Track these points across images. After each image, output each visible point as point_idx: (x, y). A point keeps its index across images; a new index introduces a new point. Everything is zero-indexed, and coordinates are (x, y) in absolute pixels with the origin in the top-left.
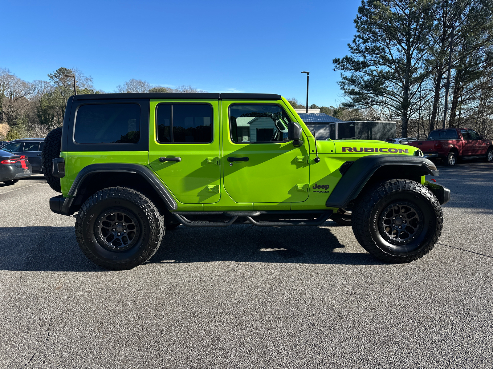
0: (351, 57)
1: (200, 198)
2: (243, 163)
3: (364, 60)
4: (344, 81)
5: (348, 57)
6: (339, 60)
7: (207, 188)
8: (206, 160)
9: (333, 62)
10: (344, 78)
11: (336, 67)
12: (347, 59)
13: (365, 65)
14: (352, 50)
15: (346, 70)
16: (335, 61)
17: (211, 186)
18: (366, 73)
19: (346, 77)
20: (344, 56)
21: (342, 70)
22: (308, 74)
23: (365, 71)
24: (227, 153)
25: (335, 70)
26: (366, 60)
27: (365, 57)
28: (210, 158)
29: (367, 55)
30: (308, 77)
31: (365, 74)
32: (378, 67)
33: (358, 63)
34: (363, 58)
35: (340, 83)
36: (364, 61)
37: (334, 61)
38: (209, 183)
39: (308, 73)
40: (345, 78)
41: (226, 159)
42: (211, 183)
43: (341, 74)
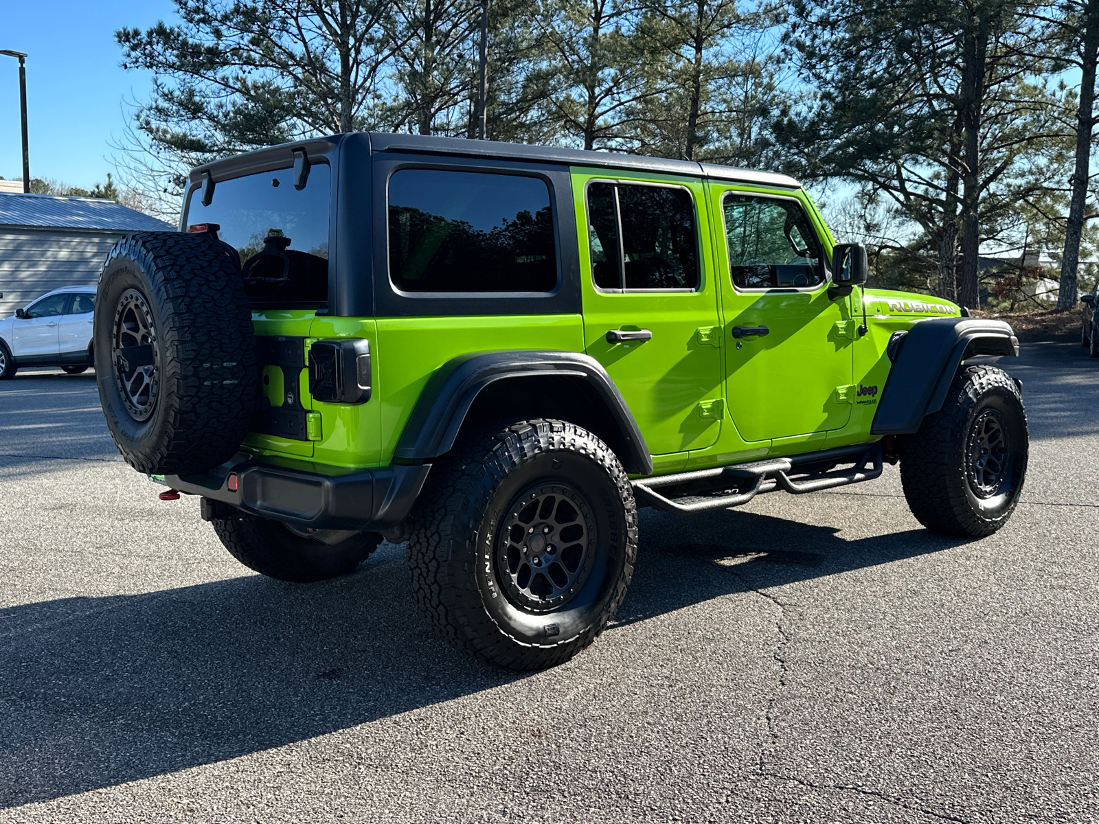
0: (176, 29)
1: (684, 437)
2: (758, 340)
3: (218, 44)
4: (166, 105)
5: (167, 26)
6: (136, 33)
7: (699, 409)
8: (697, 335)
9: (117, 39)
10: (165, 95)
11: (129, 55)
12: (162, 33)
13: (214, 58)
14: (183, 12)
15: (162, 70)
16: (124, 37)
17: (706, 404)
18: (227, 85)
19: (171, 93)
20: (155, 26)
21: (148, 67)
22: (22, 61)
23: (223, 79)
24: (731, 316)
25: (126, 67)
26: (221, 47)
27: (218, 34)
28: (705, 330)
29: (225, 33)
30: (22, 71)
31: (223, 87)
32: (249, 72)
33: (196, 51)
34: (211, 37)
35: (149, 110)
36: (217, 48)
37: (119, 35)
38: (701, 395)
39: (22, 59)
40: (168, 97)
41: (729, 333)
42: (704, 394)
43: (156, 82)
